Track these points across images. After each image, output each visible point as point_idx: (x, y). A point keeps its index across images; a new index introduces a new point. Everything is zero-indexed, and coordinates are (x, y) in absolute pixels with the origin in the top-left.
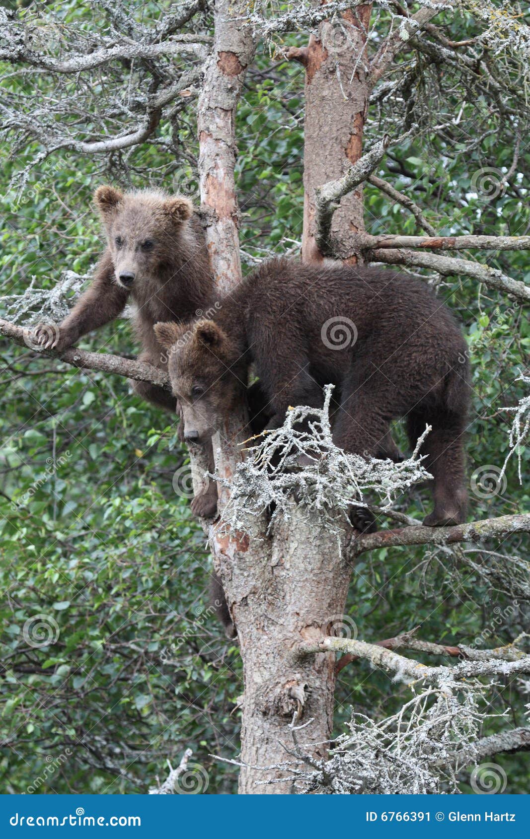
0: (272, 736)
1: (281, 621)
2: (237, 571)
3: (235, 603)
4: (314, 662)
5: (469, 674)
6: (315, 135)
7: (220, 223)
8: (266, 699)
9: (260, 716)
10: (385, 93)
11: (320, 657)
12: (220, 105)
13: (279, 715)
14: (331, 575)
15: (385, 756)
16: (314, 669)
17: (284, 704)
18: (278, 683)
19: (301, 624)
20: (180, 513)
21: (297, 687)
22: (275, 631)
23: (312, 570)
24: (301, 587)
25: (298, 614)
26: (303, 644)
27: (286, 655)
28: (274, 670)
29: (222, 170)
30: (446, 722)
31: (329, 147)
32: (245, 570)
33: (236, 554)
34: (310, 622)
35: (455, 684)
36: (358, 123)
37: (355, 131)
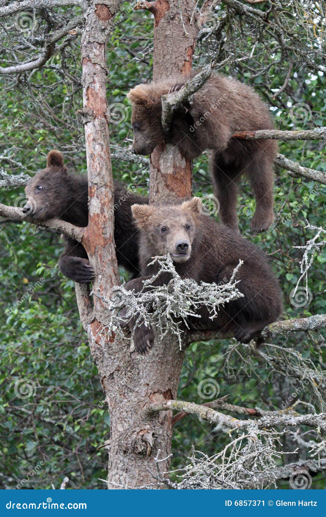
0: (130, 467)
1: (136, 389)
2: (106, 355)
3: (105, 377)
4: (158, 417)
5: (268, 425)
6: (160, 61)
7: (96, 120)
8: (126, 442)
9: (122, 454)
10: (204, 35)
11: (163, 414)
12: (96, 40)
13: (135, 453)
14: (170, 358)
15: (216, 480)
16: (159, 422)
17: (138, 446)
18: (134, 431)
19: (150, 391)
20: (58, 319)
21: (147, 434)
22: (132, 397)
23: (158, 355)
24: (150, 366)
25: (148, 385)
26: (152, 405)
27: (140, 412)
28: (131, 422)
29: (98, 84)
30: (255, 457)
31: (170, 69)
32: (112, 355)
33: (107, 344)
34: (156, 390)
35: (258, 432)
36: (189, 53)
37: (188, 58)
